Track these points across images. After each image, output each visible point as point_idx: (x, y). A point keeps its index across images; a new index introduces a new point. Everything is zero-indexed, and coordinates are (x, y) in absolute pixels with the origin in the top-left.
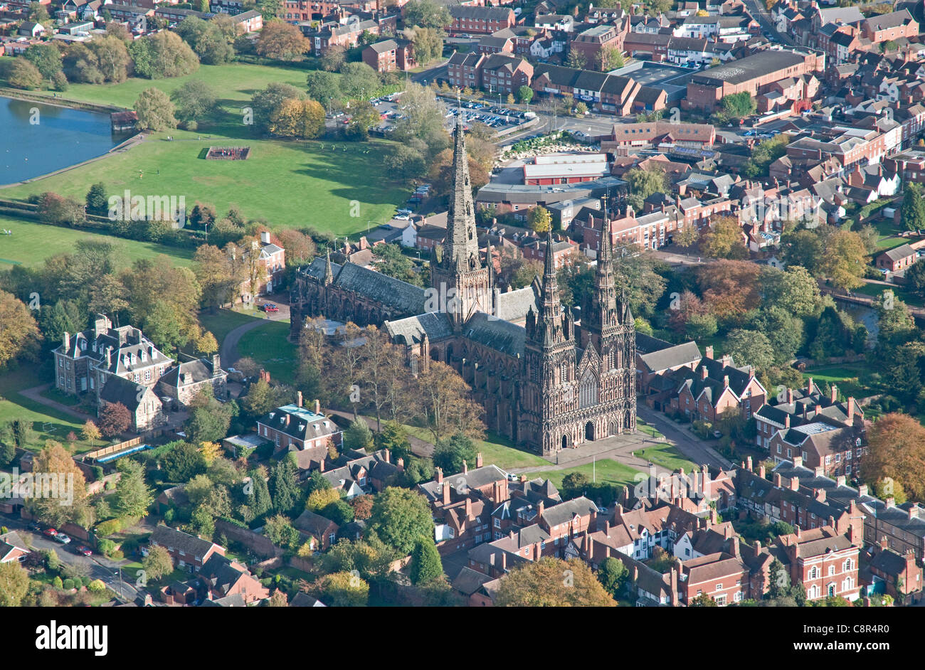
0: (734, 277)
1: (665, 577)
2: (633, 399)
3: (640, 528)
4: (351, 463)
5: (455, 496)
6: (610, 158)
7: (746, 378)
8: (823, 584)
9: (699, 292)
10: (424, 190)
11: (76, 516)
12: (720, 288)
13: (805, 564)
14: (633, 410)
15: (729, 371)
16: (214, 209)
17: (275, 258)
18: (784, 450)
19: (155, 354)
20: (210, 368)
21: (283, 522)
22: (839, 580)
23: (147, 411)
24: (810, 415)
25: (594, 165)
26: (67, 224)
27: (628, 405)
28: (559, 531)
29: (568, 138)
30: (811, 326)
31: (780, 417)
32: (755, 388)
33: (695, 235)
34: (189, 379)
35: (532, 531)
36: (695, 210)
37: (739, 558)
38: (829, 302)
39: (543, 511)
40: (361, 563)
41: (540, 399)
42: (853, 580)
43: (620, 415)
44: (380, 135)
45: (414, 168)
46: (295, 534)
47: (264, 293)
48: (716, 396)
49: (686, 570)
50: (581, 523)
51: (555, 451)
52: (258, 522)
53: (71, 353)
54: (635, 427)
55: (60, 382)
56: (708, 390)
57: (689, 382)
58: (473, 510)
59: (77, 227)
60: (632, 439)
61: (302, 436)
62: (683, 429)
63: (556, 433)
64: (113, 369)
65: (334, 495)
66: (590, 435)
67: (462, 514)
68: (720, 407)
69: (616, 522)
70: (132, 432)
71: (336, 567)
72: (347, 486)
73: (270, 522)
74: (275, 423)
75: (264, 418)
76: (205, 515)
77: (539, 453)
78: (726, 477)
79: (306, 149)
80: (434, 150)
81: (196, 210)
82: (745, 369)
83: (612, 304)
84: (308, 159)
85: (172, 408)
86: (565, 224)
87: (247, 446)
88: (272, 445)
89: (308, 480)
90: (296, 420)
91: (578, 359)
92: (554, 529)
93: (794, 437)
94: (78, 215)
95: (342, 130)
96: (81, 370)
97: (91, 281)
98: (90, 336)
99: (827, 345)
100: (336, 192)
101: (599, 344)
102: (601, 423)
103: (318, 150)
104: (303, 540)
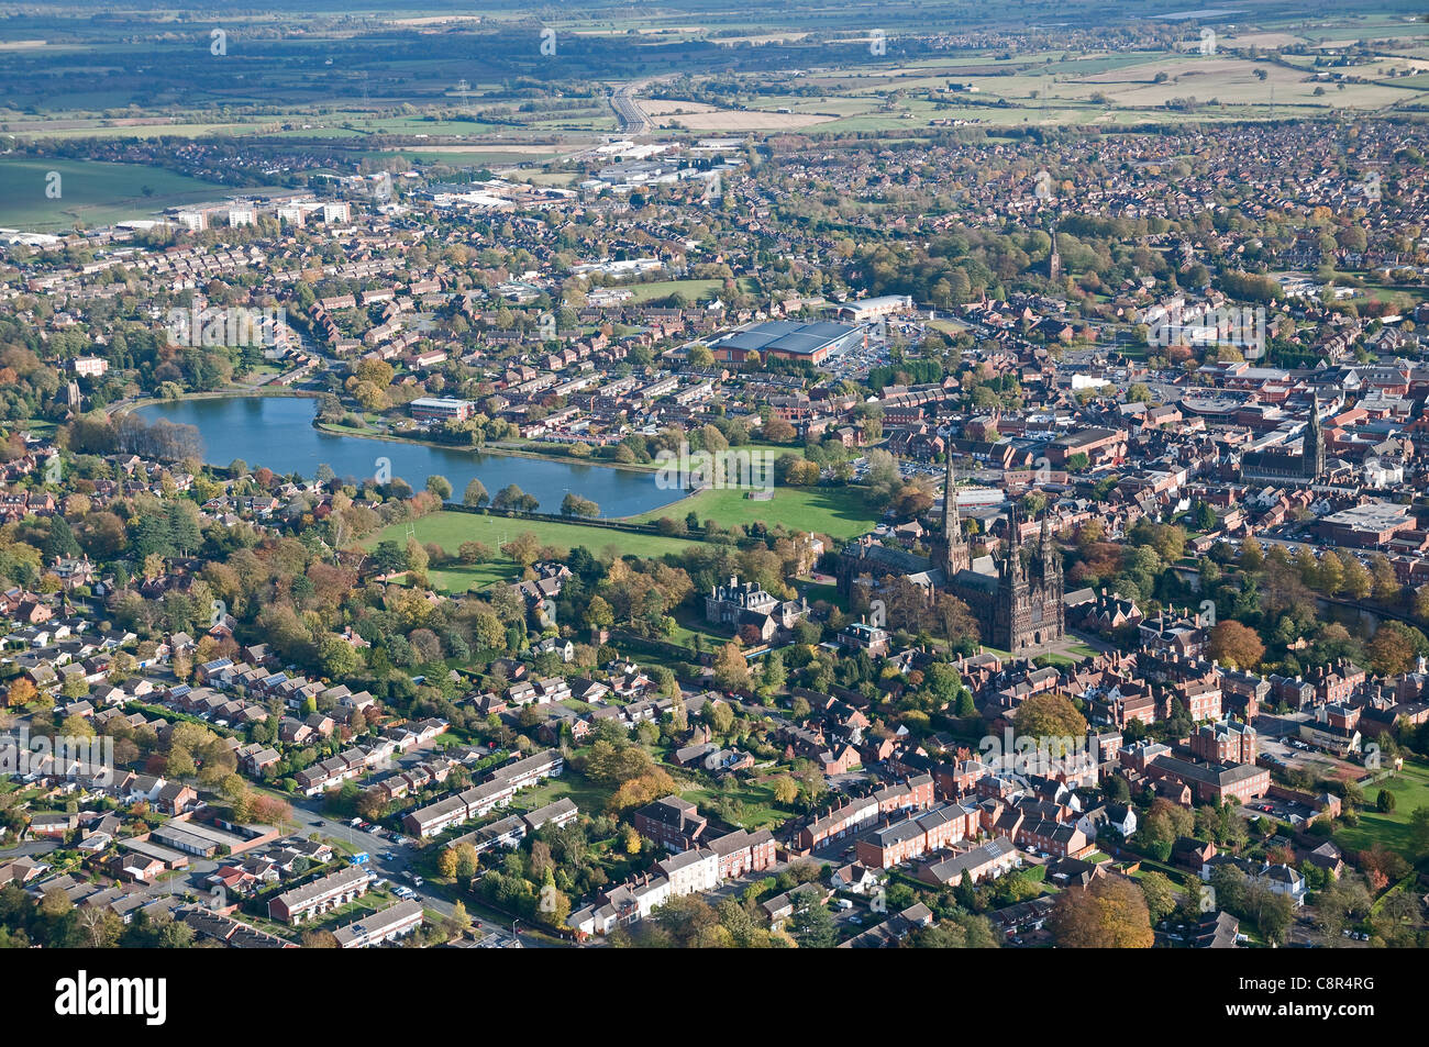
0: (1106, 553)
1: (1110, 708)
2: (1063, 618)
3: (1087, 684)
4: (903, 654)
5: (971, 669)
6: (1005, 491)
7: (1130, 605)
8: (1201, 712)
9: (1086, 562)
10: (892, 514)
11: (745, 684)
12: (1098, 559)
13: (1192, 699)
14: (1063, 625)
15: (1118, 601)
16: (765, 523)
17: (818, 548)
18: (1160, 643)
19: (768, 597)
20: (801, 606)
21: (870, 685)
22: (1211, 709)
23: (769, 629)
24: (1174, 624)
25: (997, 496)
26: (677, 536)
27: (1060, 622)
28: (1039, 686)
29: (973, 482)
30: (1158, 580)
31: (1157, 626)
32: (1135, 611)
33: (1071, 532)
34: (789, 611)
35: (1022, 686)
36: (1069, 518)
37: (1151, 697)
38: (1166, 565)
39: (1029, 675)
40: (923, 706)
41: (1009, 617)
42: (1219, 710)
43: (1054, 628)
44: (856, 482)
45: (882, 500)
46: (878, 692)
47: (812, 569)
48: (1113, 615)
49: (1122, 704)
50: (1051, 681)
51: (1018, 649)
52: (854, 686)
53: (717, 598)
54: (1064, 636)
55: (710, 616)
56: (1107, 612)
57: (1094, 609)
58: (984, 676)
59: (683, 538)
60: (1063, 643)
61: (868, 640)
62: (1092, 637)
63: (1018, 638)
64: (745, 606)
65: (896, 671)
66: (1038, 641)
67: (978, 679)
68: (1115, 623)
69: (1073, 680)
70: (760, 642)
71: (909, 707)
72: (901, 667)
73: (862, 685)
74: (850, 633)
75: (842, 631)
76: (822, 683)
77: (1009, 651)
78: (1131, 657)
79: (809, 491)
80: (895, 488)
81: (755, 525)
82: (1129, 600)
83: (1050, 560)
84: (812, 497)
85: (781, 628)
86: (987, 528)
87: (834, 648)
88: (848, 647)
89: (880, 663)
90: (863, 631)
91: (1031, 594)
92: (1036, 685)
93: (1167, 636)
94: (684, 529)
95: (829, 480)
96: (723, 608)
97: (717, 559)
98: (727, 589)
99: (1169, 591)
100: (834, 515)
101: (1042, 584)
102: (1044, 633)
103: (817, 492)
104: (884, 696)
